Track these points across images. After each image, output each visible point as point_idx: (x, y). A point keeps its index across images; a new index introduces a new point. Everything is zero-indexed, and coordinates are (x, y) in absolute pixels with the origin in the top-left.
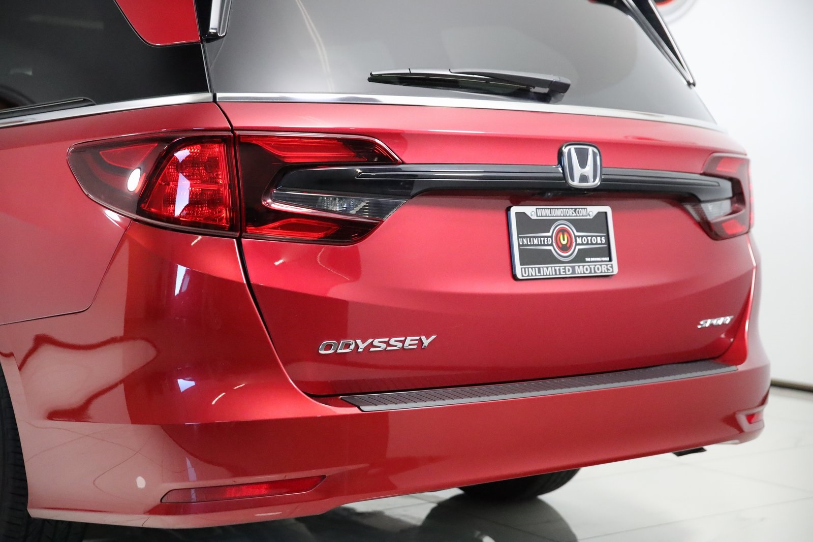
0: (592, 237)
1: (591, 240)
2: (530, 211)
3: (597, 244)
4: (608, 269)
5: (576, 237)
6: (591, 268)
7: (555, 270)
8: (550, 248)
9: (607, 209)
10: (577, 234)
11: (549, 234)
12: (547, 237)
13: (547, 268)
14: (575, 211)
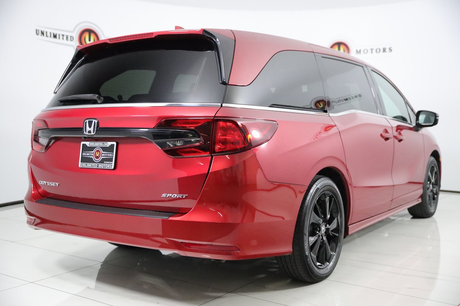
0: (108, 154)
1: (107, 155)
2: (88, 143)
3: (109, 156)
4: (110, 167)
5: (102, 153)
6: (104, 166)
7: (92, 165)
8: (92, 157)
9: (115, 143)
10: (103, 152)
11: (93, 152)
12: (92, 153)
13: (89, 164)
14: (103, 144)
